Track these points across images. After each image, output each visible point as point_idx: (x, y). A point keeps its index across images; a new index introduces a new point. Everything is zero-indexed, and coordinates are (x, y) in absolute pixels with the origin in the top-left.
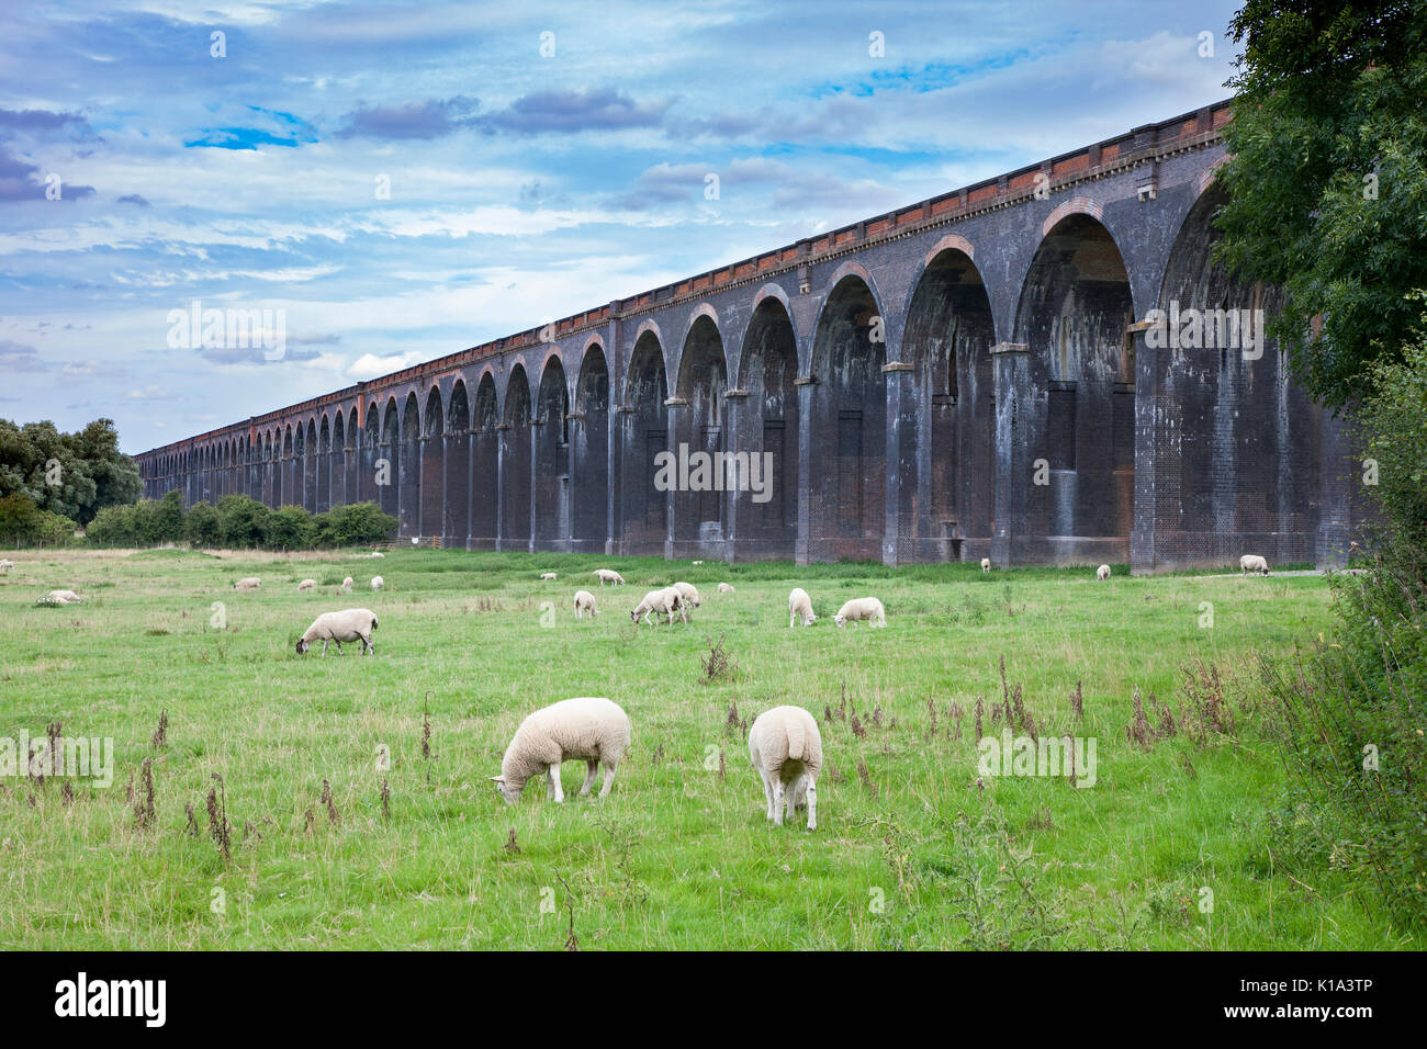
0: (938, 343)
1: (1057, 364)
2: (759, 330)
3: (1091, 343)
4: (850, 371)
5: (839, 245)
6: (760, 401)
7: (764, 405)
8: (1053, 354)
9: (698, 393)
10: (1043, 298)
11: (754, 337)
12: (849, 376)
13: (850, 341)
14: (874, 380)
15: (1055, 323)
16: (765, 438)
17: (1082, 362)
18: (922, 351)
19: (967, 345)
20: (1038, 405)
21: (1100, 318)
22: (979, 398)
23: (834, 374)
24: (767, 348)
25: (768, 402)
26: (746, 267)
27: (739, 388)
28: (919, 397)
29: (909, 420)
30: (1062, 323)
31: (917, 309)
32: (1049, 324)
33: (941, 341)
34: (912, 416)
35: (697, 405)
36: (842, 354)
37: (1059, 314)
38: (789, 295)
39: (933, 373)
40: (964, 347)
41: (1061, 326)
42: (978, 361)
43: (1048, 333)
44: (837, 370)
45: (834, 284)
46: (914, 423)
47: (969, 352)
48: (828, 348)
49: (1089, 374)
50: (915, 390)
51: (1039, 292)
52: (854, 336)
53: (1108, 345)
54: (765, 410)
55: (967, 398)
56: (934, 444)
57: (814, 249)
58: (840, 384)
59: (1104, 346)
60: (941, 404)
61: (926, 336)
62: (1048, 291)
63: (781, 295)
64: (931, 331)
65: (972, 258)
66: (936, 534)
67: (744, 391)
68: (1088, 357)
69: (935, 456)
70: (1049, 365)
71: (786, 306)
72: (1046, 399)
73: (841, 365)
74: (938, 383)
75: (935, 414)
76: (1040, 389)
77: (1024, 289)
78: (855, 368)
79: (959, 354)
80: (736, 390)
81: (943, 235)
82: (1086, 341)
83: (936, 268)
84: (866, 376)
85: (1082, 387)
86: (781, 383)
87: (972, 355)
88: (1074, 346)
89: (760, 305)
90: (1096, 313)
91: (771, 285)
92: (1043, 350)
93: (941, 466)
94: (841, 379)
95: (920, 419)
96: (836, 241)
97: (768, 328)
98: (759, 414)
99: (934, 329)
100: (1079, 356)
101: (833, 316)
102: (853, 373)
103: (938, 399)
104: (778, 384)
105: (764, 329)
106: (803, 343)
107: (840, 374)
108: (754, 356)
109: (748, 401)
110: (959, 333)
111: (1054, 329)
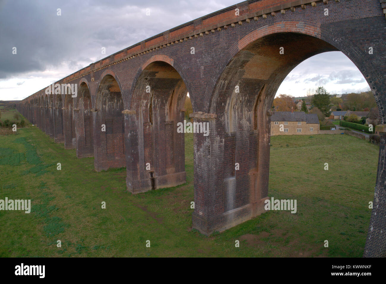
0: (145, 102)
1: (228, 123)
2: (81, 91)
3: (242, 111)
4: (108, 107)
5: (103, 64)
6: (83, 111)
7: (84, 113)
8: (226, 118)
9: (69, 106)
10: (225, 87)
11: (80, 93)
12: (108, 108)
13: (108, 97)
14: (116, 109)
15: (228, 102)
16: (85, 122)
17: (238, 121)
18: (139, 106)
19: (156, 102)
20: (220, 147)
21: (246, 98)
22: (161, 123)
23: (103, 107)
24: (84, 97)
25: (85, 112)
26: (77, 73)
27: (77, 108)
28: (138, 124)
29: (134, 134)
30: (231, 101)
31: (137, 89)
32: (225, 102)
33: (146, 101)
34: (136, 132)
35: (70, 109)
36: (105, 101)
37: (231, 96)
38: (88, 82)
39: (143, 114)
40: (155, 103)
41: (230, 103)
42: (160, 108)
43: (224, 107)
44: (104, 106)
45: (102, 78)
46: (137, 135)
47: (157, 105)
48: (101, 99)
49: (241, 127)
50: (136, 121)
51: (224, 84)
52: (109, 95)
53: (248, 112)
54: (85, 114)
55: (156, 123)
56: (145, 142)
57: (95, 66)
58: (105, 111)
59: (246, 112)
60: (146, 126)
61: (140, 99)
62: (229, 84)
63: (86, 82)
64: (142, 97)
65: (172, 65)
66: (147, 177)
67: (78, 109)
68: (240, 119)
69: (145, 147)
70: (225, 124)
71: (88, 85)
72: (224, 143)
73: (105, 105)
74: (145, 118)
75: (144, 130)
76: (221, 138)
77: (217, 82)
78: (110, 105)
79: (153, 106)
80: (76, 109)
81: (152, 55)
82: (239, 110)
83: (147, 71)
84: (114, 108)
85: (238, 135)
86: (89, 106)
87: (158, 106)
88: (235, 113)
89: (81, 84)
90: (245, 96)
91: (84, 78)
92: (222, 116)
93: (147, 150)
94: (105, 109)
95: (139, 133)
96: (102, 63)
97: (84, 91)
98: (83, 115)
99: (143, 96)
100: (237, 118)
101: (102, 89)
102: (109, 107)
103: (145, 124)
104: (88, 106)
105: (83, 91)
106: (93, 97)
107: (105, 107)
108: (80, 99)
109: (79, 111)
110: (153, 98)
111: (227, 105)
